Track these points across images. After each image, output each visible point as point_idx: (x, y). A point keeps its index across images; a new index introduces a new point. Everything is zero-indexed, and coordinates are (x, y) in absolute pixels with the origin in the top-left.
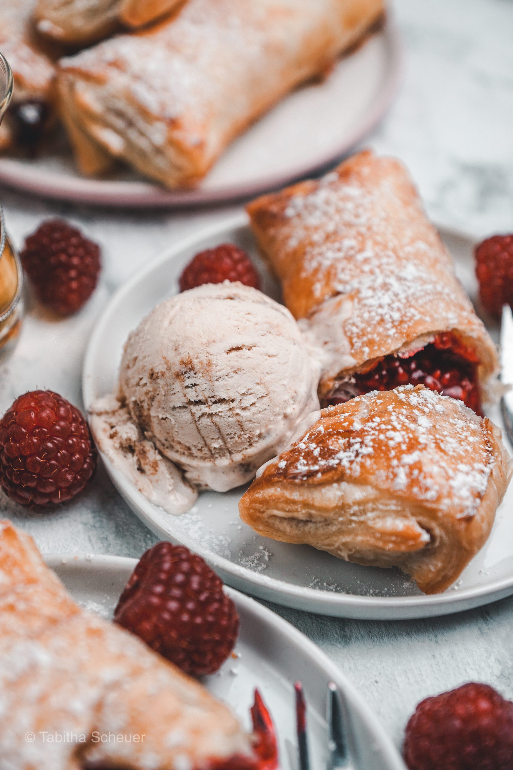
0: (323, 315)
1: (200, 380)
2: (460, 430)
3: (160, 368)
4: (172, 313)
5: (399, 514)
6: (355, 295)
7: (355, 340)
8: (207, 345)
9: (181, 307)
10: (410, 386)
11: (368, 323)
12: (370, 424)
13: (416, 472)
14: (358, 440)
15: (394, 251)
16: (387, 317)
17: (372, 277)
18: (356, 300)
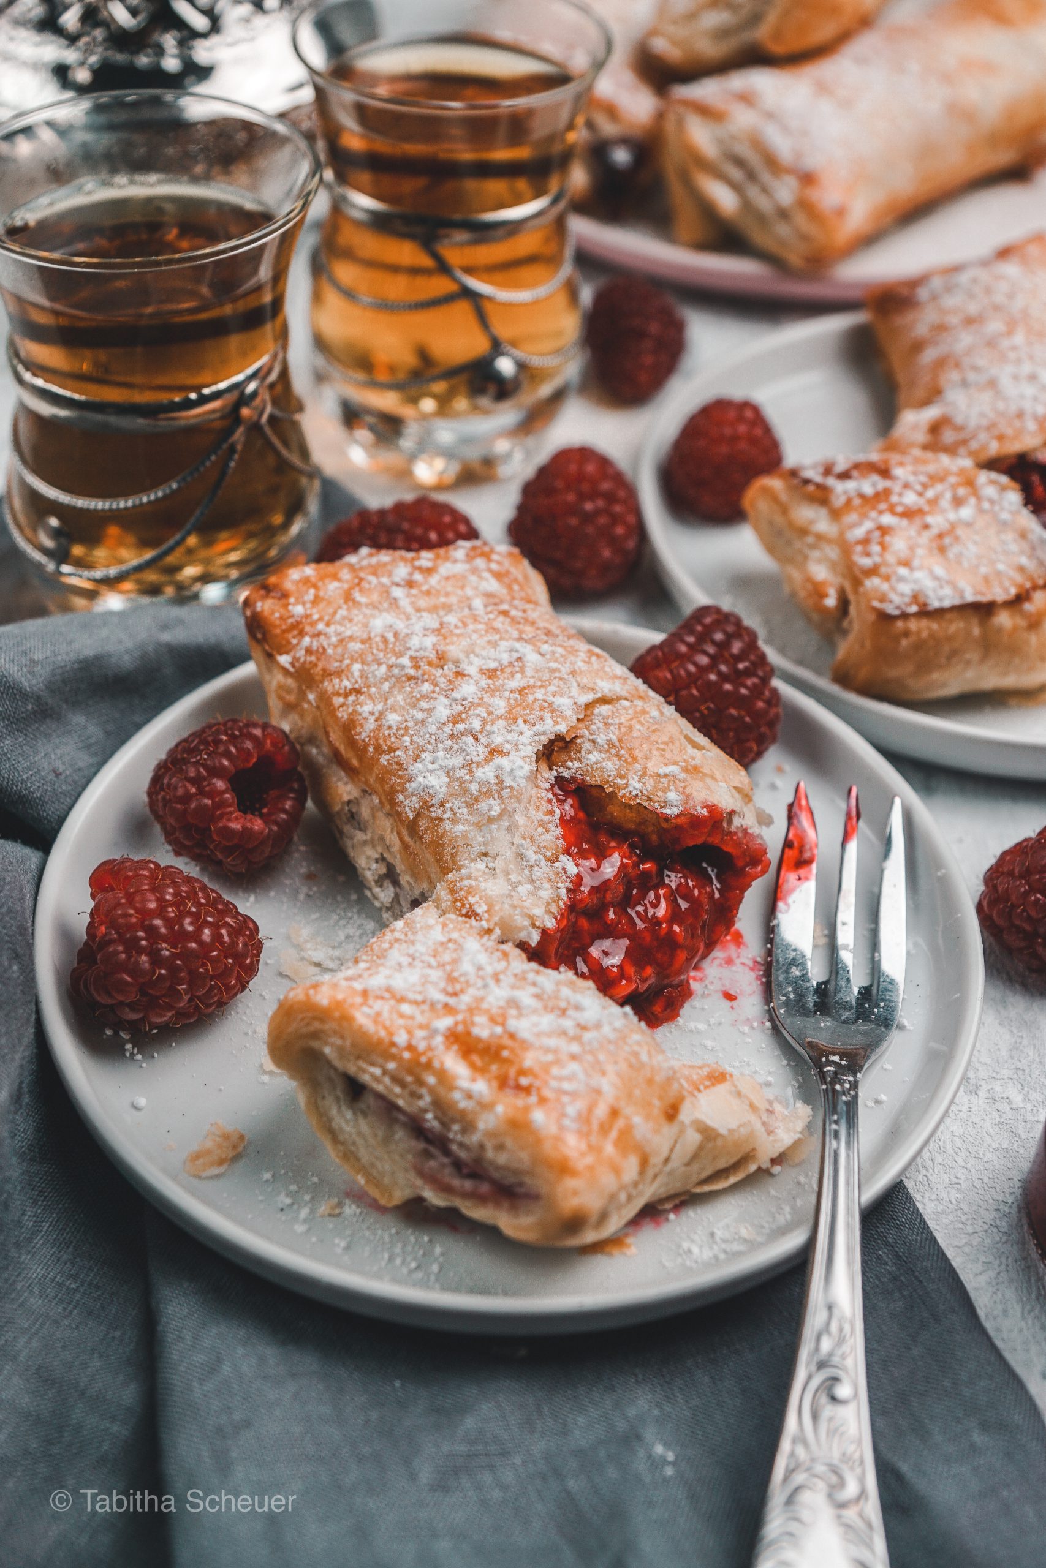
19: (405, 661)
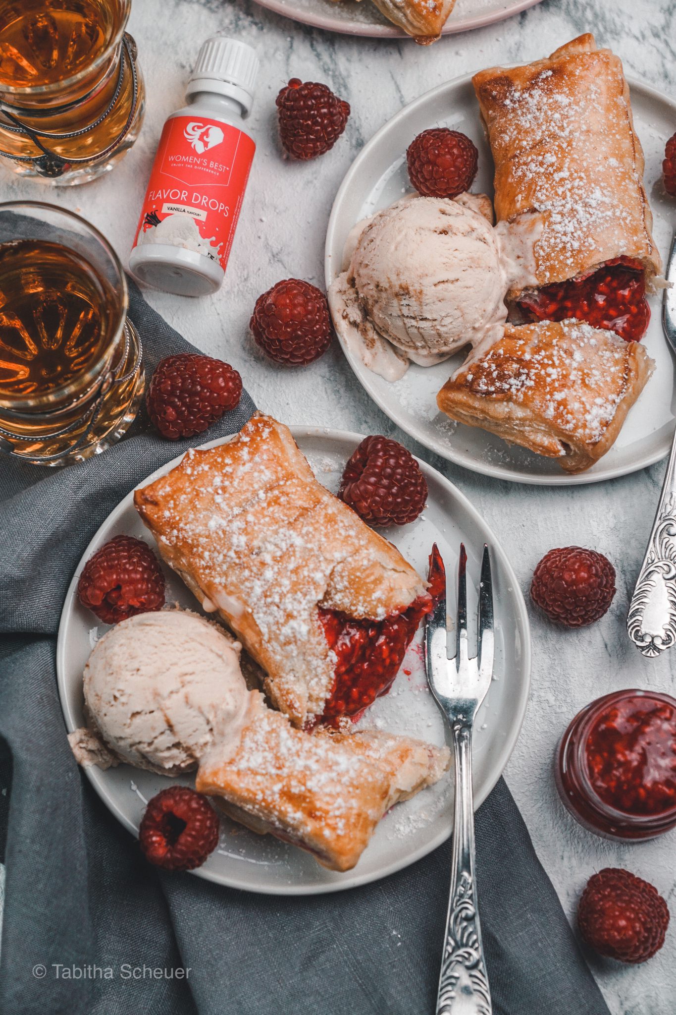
0: (521, 229)
1: (413, 302)
2: (605, 362)
3: (384, 284)
4: (399, 238)
5: (548, 434)
6: (547, 217)
7: (540, 262)
8: (421, 277)
9: (406, 235)
10: (574, 320)
11: (553, 248)
12: (537, 357)
13: (562, 408)
14: (526, 371)
15: (586, 171)
16: (569, 245)
17: (564, 202)
18: (547, 223)
19: (232, 554)
